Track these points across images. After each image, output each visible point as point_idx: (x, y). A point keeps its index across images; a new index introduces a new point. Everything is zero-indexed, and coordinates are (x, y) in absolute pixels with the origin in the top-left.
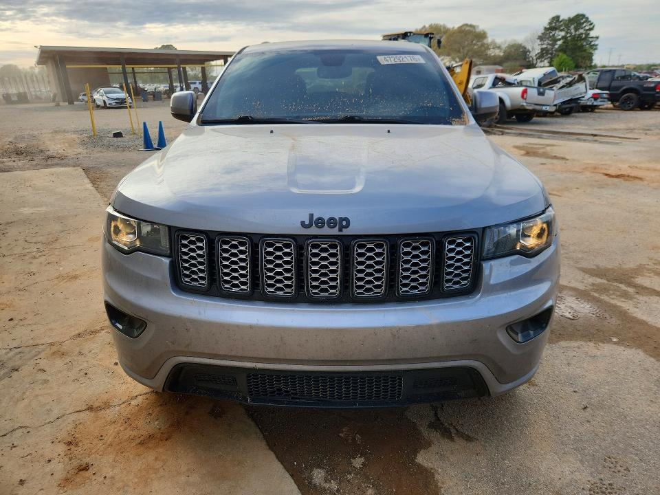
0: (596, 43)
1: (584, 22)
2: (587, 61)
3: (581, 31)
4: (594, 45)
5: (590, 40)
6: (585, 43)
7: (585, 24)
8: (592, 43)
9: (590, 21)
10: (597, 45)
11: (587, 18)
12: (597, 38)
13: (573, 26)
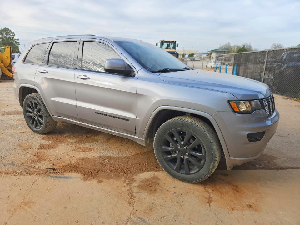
0: (18, 42)
1: (9, 32)
2: (16, 50)
3: (9, 36)
4: (17, 43)
5: (15, 40)
6: (13, 42)
7: (10, 33)
8: (17, 42)
9: (12, 32)
10: (19, 43)
11: (10, 30)
12: (18, 40)
13: (4, 33)
